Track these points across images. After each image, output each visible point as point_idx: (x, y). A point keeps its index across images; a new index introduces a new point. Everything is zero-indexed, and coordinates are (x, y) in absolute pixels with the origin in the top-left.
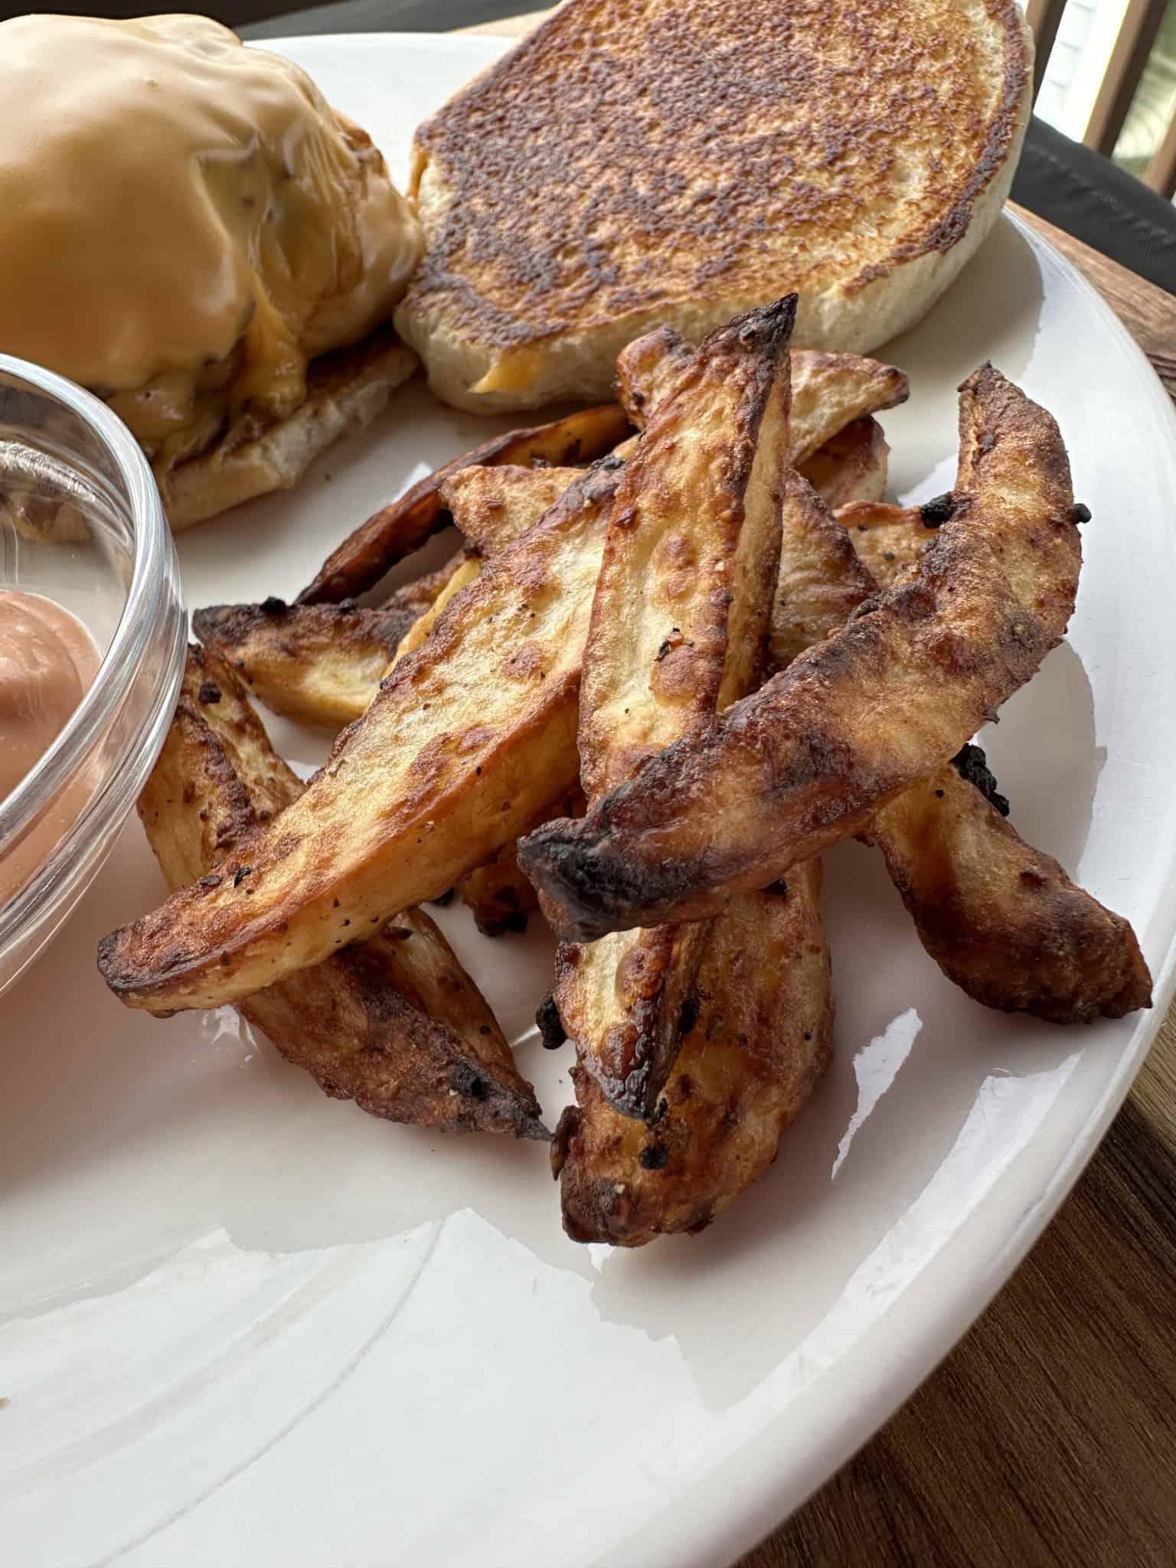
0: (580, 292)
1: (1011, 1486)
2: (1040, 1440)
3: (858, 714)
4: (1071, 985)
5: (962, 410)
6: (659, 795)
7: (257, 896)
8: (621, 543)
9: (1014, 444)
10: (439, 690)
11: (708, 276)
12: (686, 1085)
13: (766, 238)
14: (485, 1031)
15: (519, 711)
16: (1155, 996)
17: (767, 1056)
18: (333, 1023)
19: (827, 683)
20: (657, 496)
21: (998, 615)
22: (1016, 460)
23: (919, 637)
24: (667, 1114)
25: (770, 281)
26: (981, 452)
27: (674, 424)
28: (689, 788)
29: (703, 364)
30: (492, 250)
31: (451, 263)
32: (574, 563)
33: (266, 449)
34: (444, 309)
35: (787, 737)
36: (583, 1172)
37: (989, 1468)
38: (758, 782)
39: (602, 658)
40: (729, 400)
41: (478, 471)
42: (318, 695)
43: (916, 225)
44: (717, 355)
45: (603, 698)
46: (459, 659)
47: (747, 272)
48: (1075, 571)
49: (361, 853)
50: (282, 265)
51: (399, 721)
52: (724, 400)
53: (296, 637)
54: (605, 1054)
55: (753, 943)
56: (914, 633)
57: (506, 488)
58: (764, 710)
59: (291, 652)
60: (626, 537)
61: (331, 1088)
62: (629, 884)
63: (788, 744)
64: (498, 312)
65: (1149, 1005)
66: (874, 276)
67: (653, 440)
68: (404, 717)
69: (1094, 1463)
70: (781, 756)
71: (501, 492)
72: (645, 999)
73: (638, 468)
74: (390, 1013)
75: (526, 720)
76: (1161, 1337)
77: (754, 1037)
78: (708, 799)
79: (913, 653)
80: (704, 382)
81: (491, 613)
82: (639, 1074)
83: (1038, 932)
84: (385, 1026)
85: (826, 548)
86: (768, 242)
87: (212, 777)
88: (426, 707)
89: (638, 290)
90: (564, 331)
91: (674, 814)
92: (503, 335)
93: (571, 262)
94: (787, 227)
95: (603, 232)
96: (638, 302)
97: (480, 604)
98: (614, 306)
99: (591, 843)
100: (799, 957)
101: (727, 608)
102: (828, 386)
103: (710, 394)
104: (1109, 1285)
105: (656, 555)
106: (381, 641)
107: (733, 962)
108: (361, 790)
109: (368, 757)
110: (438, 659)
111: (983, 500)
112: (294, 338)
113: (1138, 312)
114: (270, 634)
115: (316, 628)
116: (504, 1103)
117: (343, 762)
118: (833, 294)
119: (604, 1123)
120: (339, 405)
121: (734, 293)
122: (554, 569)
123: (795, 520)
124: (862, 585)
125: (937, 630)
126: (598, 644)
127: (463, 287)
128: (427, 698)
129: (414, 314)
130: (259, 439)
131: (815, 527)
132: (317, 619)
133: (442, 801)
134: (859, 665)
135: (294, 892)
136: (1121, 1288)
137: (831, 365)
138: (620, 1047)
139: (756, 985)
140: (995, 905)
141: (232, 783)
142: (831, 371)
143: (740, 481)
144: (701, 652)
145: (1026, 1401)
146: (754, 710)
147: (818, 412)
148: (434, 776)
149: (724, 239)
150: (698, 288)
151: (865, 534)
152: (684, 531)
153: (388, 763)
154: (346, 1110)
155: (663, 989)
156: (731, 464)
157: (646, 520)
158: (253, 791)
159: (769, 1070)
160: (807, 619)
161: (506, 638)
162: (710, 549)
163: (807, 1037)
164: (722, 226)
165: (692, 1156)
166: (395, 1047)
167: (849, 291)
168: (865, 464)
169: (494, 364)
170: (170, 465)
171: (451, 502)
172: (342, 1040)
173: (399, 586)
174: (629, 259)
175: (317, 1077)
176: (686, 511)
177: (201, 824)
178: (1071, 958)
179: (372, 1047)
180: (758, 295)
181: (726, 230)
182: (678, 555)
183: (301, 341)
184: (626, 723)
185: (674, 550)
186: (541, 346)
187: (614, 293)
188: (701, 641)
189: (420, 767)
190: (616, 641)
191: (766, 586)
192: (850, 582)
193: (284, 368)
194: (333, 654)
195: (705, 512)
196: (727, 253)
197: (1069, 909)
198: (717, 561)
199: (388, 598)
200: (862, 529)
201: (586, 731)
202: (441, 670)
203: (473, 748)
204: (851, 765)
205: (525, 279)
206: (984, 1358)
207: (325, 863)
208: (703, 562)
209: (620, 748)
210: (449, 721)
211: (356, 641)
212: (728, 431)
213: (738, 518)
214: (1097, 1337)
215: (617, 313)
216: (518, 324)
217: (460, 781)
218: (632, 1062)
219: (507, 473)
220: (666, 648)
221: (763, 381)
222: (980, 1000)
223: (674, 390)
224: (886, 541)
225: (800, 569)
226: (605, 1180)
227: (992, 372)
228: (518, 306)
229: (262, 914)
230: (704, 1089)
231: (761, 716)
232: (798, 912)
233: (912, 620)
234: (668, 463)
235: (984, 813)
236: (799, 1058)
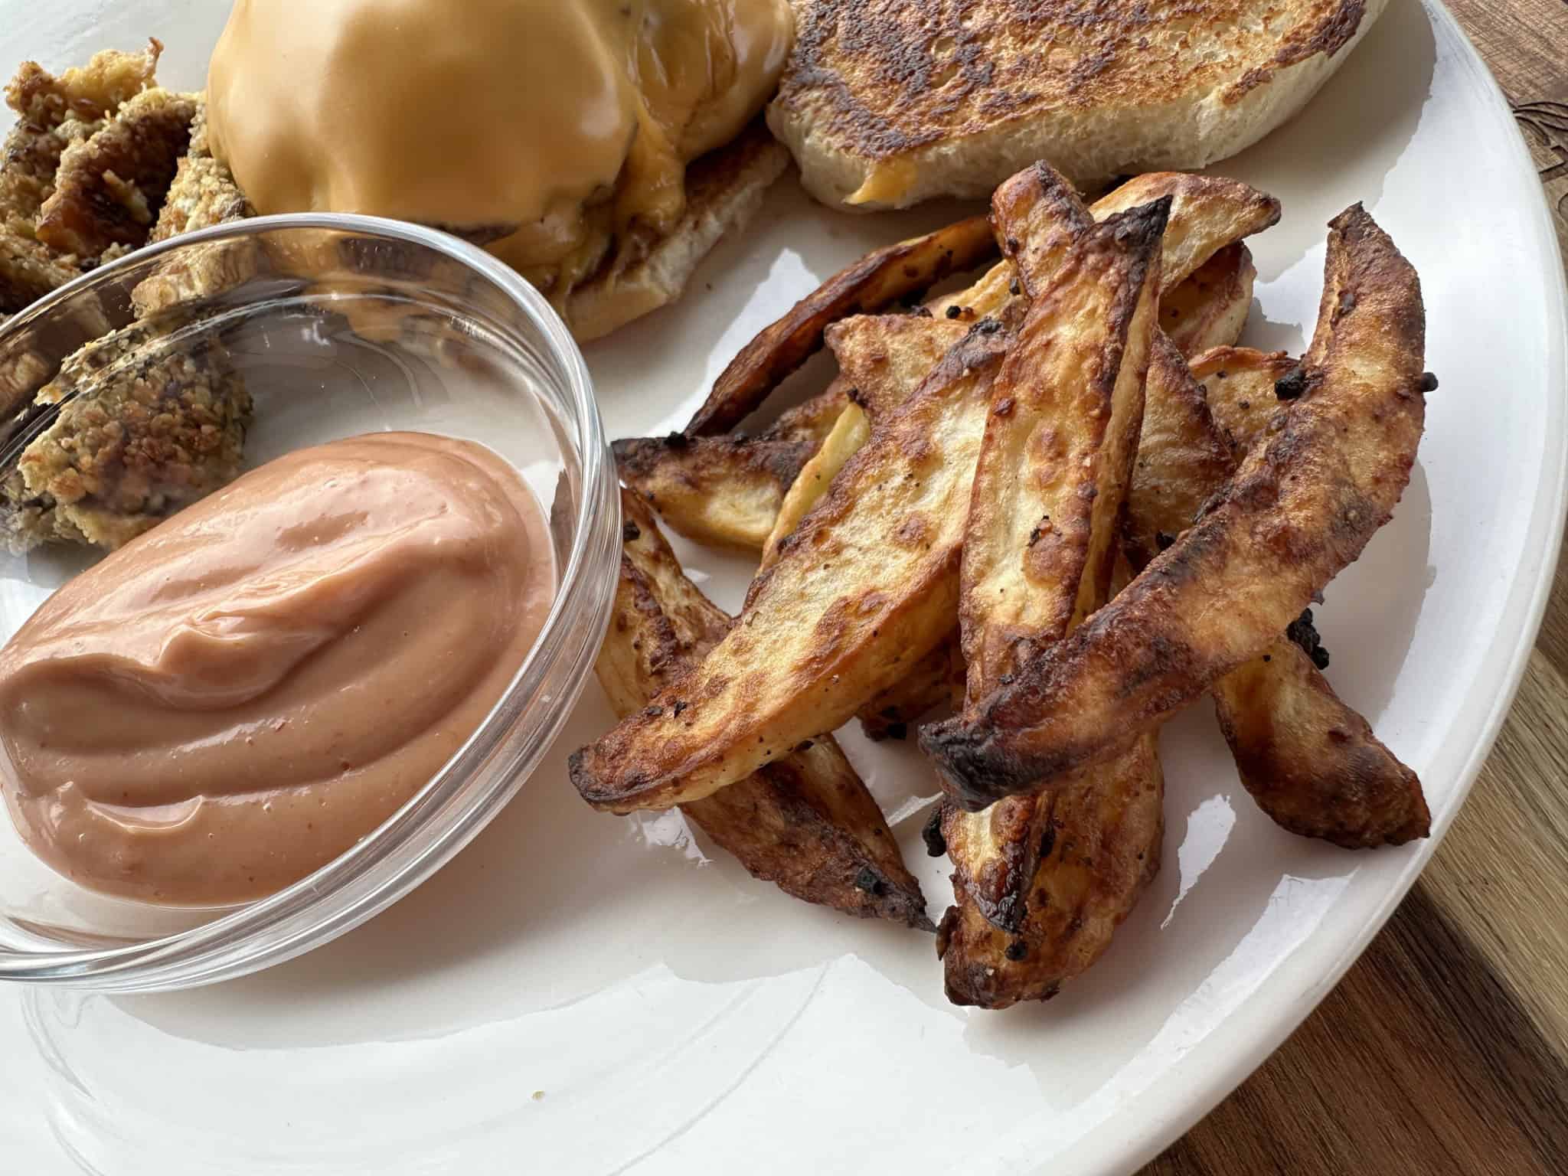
0: (953, 94)
1: (1278, 1167)
2: (1305, 1136)
3: (1199, 613)
4: (1361, 822)
5: (1330, 250)
6: (1033, 700)
7: (695, 730)
8: (999, 430)
9: (1373, 308)
10: (838, 550)
11: (1084, 78)
12: (1043, 896)
13: (1147, 32)
14: (878, 833)
15: (908, 580)
16: (1432, 830)
17: (1108, 875)
18: (755, 822)
19: (1174, 591)
20: (1033, 390)
21: (1334, 505)
22: (1372, 326)
23: (1260, 529)
24: (1027, 917)
25: (1148, 85)
26: (1341, 314)
27: (1051, 320)
28: (1056, 695)
29: (1080, 259)
30: (863, 38)
31: (823, 54)
32: (954, 431)
33: (654, 269)
34: (817, 110)
35: (1138, 645)
36: (962, 958)
37: (1261, 1152)
38: (1112, 684)
39: (980, 539)
40: (1102, 300)
41: (862, 321)
42: (720, 525)
43: (1305, 20)
44: (1093, 252)
45: (981, 575)
46: (856, 522)
47: (1124, 74)
48: (1414, 443)
49: (780, 700)
50: (660, 76)
51: (803, 579)
52: (1096, 299)
53: (696, 468)
54: (983, 882)
55: (1100, 781)
56: (1256, 523)
57: (888, 339)
58: (1120, 622)
59: (693, 483)
60: (1004, 425)
61: (755, 871)
62: (1007, 774)
63: (1139, 651)
64: (873, 117)
65: (1427, 835)
66: (1256, 80)
67: (1031, 335)
68: (808, 575)
69: (1346, 1153)
70: (1132, 661)
71: (884, 343)
72: (1014, 842)
73: (1017, 360)
74: (803, 820)
75: (915, 589)
76: (1413, 1064)
77: (1098, 859)
78: (1071, 702)
79: (1253, 544)
80: (1079, 278)
81: (881, 480)
82: (1010, 900)
83: (1337, 780)
84: (799, 829)
85: (1184, 412)
86: (1148, 36)
87: (642, 611)
88: (826, 567)
89: (1012, 92)
90: (938, 139)
91: (1043, 716)
92: (877, 144)
93: (945, 56)
94: (1169, 19)
95: (977, 21)
96: (1012, 107)
97: (870, 472)
98: (988, 112)
99: (979, 743)
100: (1137, 794)
101: (1091, 502)
102: (1200, 215)
103: (1085, 291)
104: (1376, 1025)
105: (1030, 442)
106: (773, 472)
107: (1083, 797)
108: (775, 642)
109: (778, 611)
110: (835, 521)
111: (1334, 375)
112: (673, 148)
113: (1550, 47)
114: (673, 467)
115: (714, 460)
116: (899, 900)
117: (758, 613)
118: (1212, 102)
119: (976, 923)
120: (717, 214)
121: (1111, 97)
122: (937, 436)
123: (1157, 383)
124: (1215, 450)
125: (1276, 521)
126: (977, 525)
127: (836, 85)
128: (827, 559)
129: (787, 115)
130: (647, 258)
131: (1176, 391)
132: (715, 451)
133: (844, 659)
134: (1205, 566)
135: (728, 730)
136: (1385, 1027)
137: (1204, 193)
138: (994, 878)
139: (1101, 816)
140: (1304, 758)
141: (659, 618)
142: (1203, 199)
143: (1107, 381)
144: (1068, 542)
145: (1297, 1108)
146: (1111, 622)
147: (1187, 243)
148: (837, 637)
149: (1102, 32)
150: (1074, 92)
151: (1224, 381)
152: (1056, 423)
153: (796, 617)
154: (769, 888)
155: (1029, 832)
156: (1102, 365)
157: (1023, 410)
158: (675, 622)
159: (1108, 885)
160: (1162, 482)
161: (895, 505)
162: (1079, 443)
163: (1140, 857)
164: (1102, 16)
165: (1046, 949)
166: (809, 845)
167: (1229, 99)
168: (1231, 295)
169: (869, 175)
170: (568, 291)
171: (838, 352)
172: (762, 834)
173: (783, 411)
174: (1004, 53)
175: (744, 861)
176: (1057, 405)
177: (635, 652)
178: (1364, 803)
179: (788, 843)
180: (1134, 102)
181: (1106, 20)
182: (1050, 447)
183: (679, 149)
184: (1001, 603)
185: (1046, 442)
186: (916, 156)
187: (988, 95)
188: (1068, 531)
189: (824, 627)
190: (993, 523)
191: (1127, 457)
192: (1204, 446)
193: (663, 181)
194: (730, 484)
195: (1075, 409)
196: (1105, 51)
197: (1365, 762)
198: (1085, 455)
199: (774, 422)
200: (1221, 375)
201: (966, 605)
202: (838, 532)
203: (870, 611)
204: (1189, 662)
205: (899, 76)
206: (1267, 1075)
207: (750, 708)
208: (1073, 455)
209: (997, 627)
210: (846, 585)
211: (750, 472)
212: (1100, 329)
213: (1106, 414)
214: (1360, 1063)
215: (990, 121)
216: (891, 131)
217: (860, 641)
218: (1004, 891)
219: (889, 324)
220: (1036, 535)
221: (1135, 283)
222: (1286, 828)
223: (1051, 283)
224: (1242, 389)
225: (1159, 431)
226: (978, 964)
227: (1362, 217)
228: (891, 110)
229: (702, 747)
230: (1056, 899)
231: (1117, 627)
232: (1138, 758)
233: (1255, 509)
234: (1044, 360)
235: (1304, 672)
236: (1132, 873)
